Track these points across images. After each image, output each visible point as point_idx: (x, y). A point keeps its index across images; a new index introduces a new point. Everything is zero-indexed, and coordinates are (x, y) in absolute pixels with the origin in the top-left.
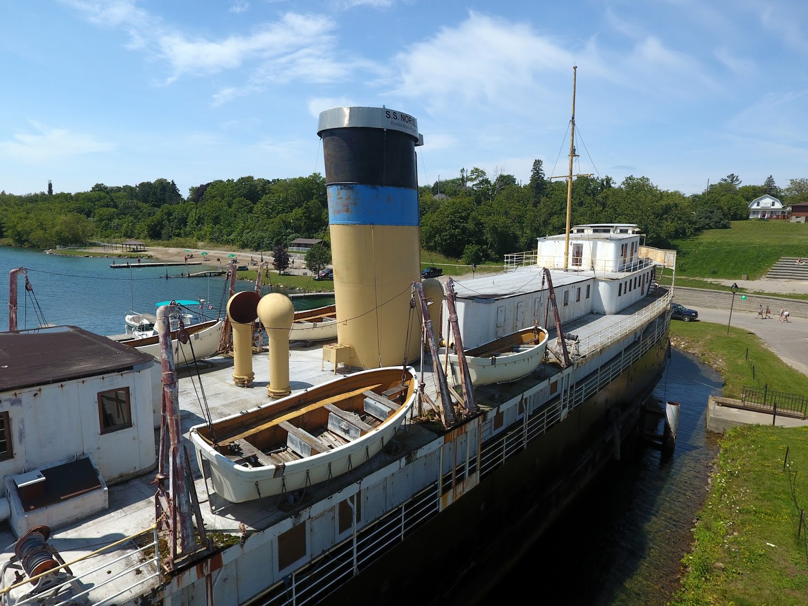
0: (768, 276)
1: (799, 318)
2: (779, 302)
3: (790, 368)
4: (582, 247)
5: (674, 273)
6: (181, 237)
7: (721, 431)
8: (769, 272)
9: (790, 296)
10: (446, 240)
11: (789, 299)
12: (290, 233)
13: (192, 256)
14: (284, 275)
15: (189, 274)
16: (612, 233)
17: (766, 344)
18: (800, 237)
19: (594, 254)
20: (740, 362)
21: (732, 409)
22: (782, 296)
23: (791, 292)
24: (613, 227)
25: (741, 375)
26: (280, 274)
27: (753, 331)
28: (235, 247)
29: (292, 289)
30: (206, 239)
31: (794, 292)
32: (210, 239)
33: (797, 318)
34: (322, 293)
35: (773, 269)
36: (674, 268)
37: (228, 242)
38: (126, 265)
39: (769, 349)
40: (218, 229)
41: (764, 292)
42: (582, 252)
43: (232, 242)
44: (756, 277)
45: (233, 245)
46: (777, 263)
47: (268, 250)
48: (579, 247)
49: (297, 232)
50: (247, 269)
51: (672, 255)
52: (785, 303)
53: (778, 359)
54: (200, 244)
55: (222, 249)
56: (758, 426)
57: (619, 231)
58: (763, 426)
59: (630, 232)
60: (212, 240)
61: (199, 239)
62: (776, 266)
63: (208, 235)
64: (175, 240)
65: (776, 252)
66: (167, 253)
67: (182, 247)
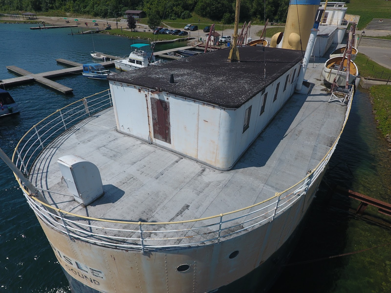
0: (366, 28)
1: (379, 47)
2: (372, 40)
3: (383, 67)
4: (328, 14)
5: (357, 26)
6: (54, 9)
7: (367, 88)
8: (367, 26)
9: (377, 37)
10: (213, 10)
11: (377, 39)
12: (122, 7)
13: (68, 21)
14: (134, 31)
15: (83, 32)
16: (335, 7)
17: (370, 58)
18: (382, 8)
19: (333, 17)
20: (364, 65)
21: (370, 80)
22: (374, 37)
23: (378, 35)
24: (336, 4)
25: (366, 70)
26: (132, 31)
27: (363, 53)
28: (90, 16)
29: (145, 39)
30: (70, 11)
31: (379, 36)
32: (73, 11)
33: (378, 47)
34: (162, 41)
35: (369, 25)
36: (357, 24)
37: (85, 13)
38: (39, 27)
39: (372, 60)
40: (76, 4)
41: (366, 36)
42: (327, 16)
43: (88, 12)
44: (362, 29)
45: (88, 14)
46: (371, 21)
47: (111, 18)
48: (326, 14)
49: (125, 6)
50: (111, 29)
51: (358, 17)
52: (375, 40)
53: (377, 64)
54: (68, 14)
55: (83, 17)
56: (382, 85)
57: (338, 6)
58: (383, 85)
59: (343, 6)
60: (75, 11)
61: (66, 11)
62: (370, 23)
63: (72, 8)
64: (51, 11)
65: (371, 16)
66: (51, 20)
67: (57, 16)
